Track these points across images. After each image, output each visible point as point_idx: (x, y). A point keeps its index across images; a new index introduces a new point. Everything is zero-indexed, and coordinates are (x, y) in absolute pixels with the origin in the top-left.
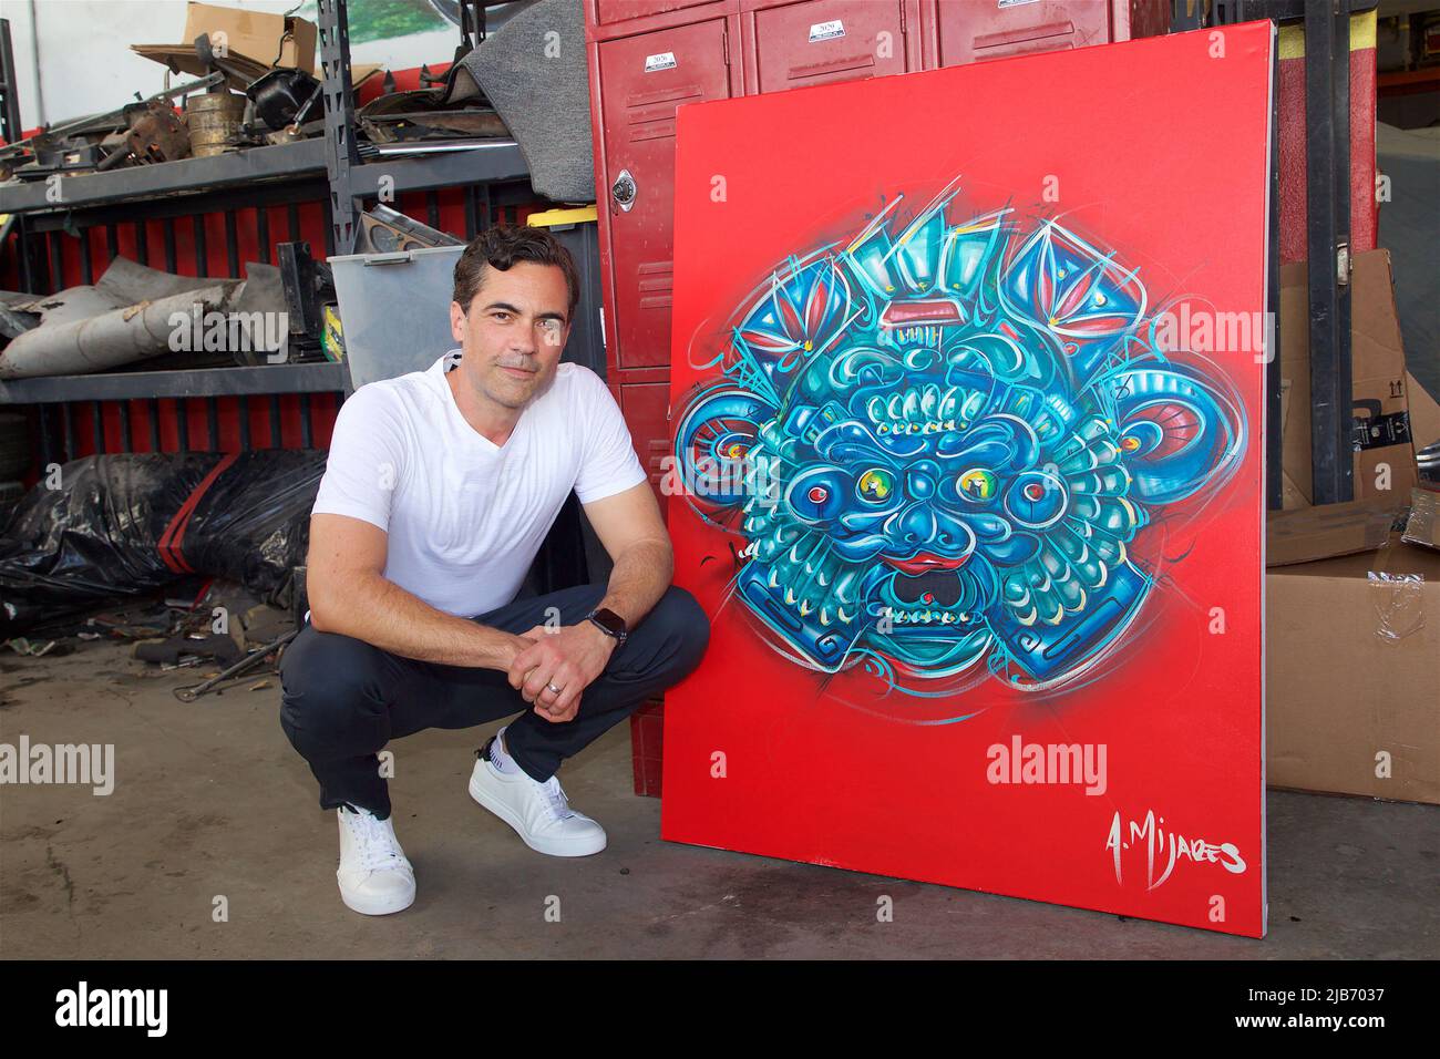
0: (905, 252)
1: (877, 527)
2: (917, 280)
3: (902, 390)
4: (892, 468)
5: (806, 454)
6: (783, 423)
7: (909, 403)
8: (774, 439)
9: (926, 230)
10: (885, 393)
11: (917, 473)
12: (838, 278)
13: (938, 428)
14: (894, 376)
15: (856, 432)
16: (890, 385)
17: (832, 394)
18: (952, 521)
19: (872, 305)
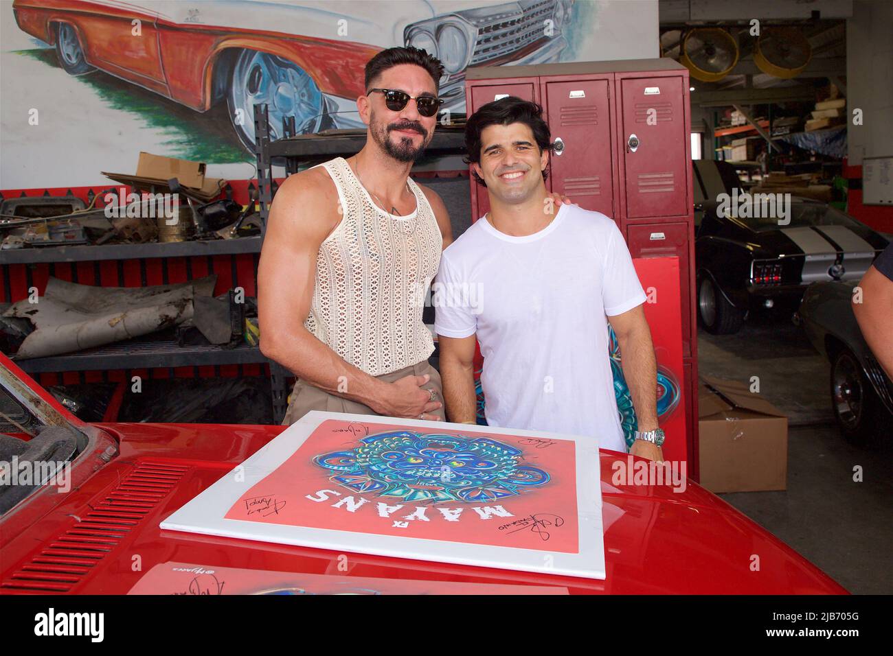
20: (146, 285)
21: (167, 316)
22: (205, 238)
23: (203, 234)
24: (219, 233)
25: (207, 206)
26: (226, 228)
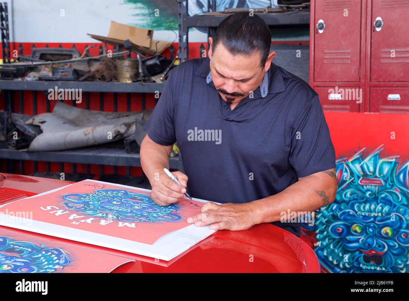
0: (366, 164)
1: (357, 241)
2: (370, 172)
3: (365, 202)
4: (362, 224)
5: (335, 218)
6: (329, 207)
7: (367, 207)
8: (326, 213)
9: (373, 159)
10: (360, 203)
11: (369, 227)
12: (346, 168)
13: (376, 215)
14: (363, 199)
15: (351, 213)
16: (362, 201)
17: (344, 201)
18: (381, 242)
19: (356, 178)
20: (116, 111)
21: (119, 132)
22: (144, 81)
23: (143, 78)
24: (153, 78)
25: (147, 60)
26: (159, 75)
